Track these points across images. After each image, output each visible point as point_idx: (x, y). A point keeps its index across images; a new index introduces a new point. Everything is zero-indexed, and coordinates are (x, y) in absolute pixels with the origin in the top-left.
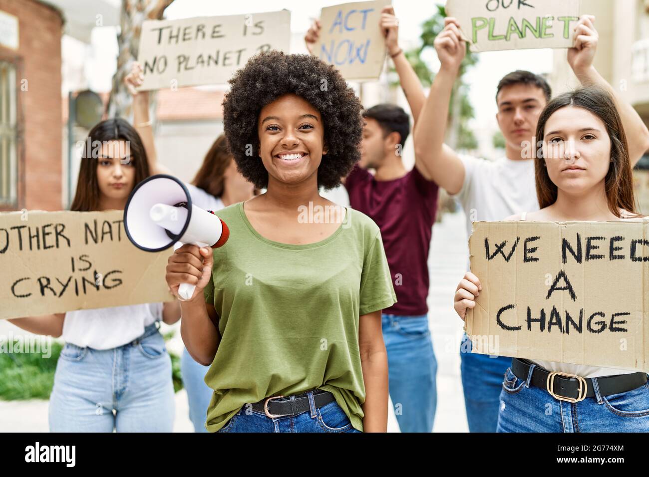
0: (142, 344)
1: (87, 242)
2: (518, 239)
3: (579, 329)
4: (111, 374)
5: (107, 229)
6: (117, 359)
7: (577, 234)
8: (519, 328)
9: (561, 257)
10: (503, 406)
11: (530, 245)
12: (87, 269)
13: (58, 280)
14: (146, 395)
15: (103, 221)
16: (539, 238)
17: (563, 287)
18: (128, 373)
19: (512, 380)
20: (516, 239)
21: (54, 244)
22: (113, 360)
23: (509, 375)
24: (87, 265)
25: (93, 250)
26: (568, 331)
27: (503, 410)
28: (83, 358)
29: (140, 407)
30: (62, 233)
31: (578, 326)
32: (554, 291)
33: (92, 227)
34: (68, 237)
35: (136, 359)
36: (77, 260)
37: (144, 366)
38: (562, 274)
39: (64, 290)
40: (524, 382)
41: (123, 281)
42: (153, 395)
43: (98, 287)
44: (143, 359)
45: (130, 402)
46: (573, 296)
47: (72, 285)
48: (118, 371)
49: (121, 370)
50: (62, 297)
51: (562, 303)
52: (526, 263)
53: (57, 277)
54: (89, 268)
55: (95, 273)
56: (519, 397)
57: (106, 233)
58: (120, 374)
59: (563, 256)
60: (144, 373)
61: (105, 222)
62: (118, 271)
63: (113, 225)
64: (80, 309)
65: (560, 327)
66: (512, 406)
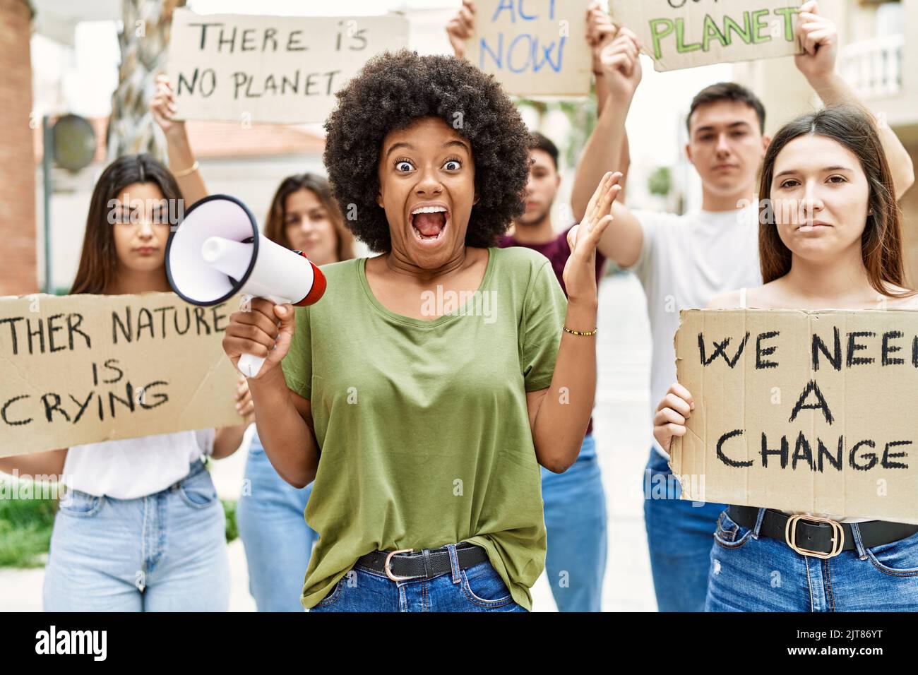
0: (184, 488)
1: (115, 340)
2: (748, 335)
3: (838, 465)
4: (140, 534)
5: (145, 320)
6: (149, 512)
7: (835, 328)
8: (749, 464)
9: (811, 362)
10: (717, 567)
11: (765, 344)
12: (116, 381)
13: (72, 397)
14: (191, 562)
15: (140, 309)
16: (778, 333)
17: (813, 405)
18: (164, 532)
19: (731, 529)
20: (745, 336)
21: (67, 344)
22: (143, 514)
23: (725, 522)
24: (117, 375)
25: (124, 352)
26: (821, 468)
27: (717, 574)
28: (97, 512)
29: (182, 579)
30: (78, 328)
31: (836, 459)
32: (801, 410)
33: (123, 318)
34: (87, 333)
35: (176, 511)
36: (101, 367)
37: (187, 521)
38: (812, 386)
39: (81, 412)
40: (749, 532)
41: (169, 396)
42: (199, 561)
43: (132, 406)
44: (187, 509)
45: (167, 573)
46: (829, 418)
47: (93, 404)
48: (151, 529)
49: (154, 527)
50: (78, 423)
51: (812, 427)
52: (759, 370)
53: (71, 394)
54: (119, 379)
55: (129, 387)
56: (742, 554)
57: (145, 326)
58: (153, 533)
59: (813, 359)
60: (188, 530)
61: (143, 309)
62: (162, 383)
63: (154, 315)
64: (105, 439)
65: (810, 461)
66: (731, 566)
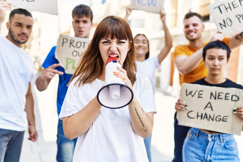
2: (197, 91)
7: (216, 91)
8: (194, 118)
9: (210, 98)
11: (200, 93)
16: (203, 91)
17: (209, 107)
31: (213, 119)
38: (209, 103)
46: (212, 110)
51: (208, 111)
52: (198, 98)
65: (207, 119)
